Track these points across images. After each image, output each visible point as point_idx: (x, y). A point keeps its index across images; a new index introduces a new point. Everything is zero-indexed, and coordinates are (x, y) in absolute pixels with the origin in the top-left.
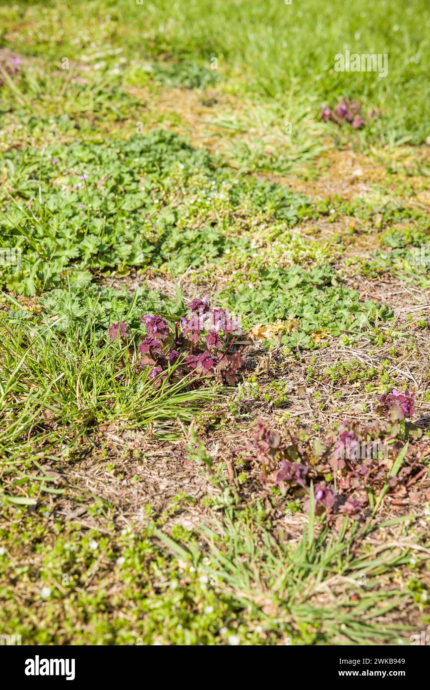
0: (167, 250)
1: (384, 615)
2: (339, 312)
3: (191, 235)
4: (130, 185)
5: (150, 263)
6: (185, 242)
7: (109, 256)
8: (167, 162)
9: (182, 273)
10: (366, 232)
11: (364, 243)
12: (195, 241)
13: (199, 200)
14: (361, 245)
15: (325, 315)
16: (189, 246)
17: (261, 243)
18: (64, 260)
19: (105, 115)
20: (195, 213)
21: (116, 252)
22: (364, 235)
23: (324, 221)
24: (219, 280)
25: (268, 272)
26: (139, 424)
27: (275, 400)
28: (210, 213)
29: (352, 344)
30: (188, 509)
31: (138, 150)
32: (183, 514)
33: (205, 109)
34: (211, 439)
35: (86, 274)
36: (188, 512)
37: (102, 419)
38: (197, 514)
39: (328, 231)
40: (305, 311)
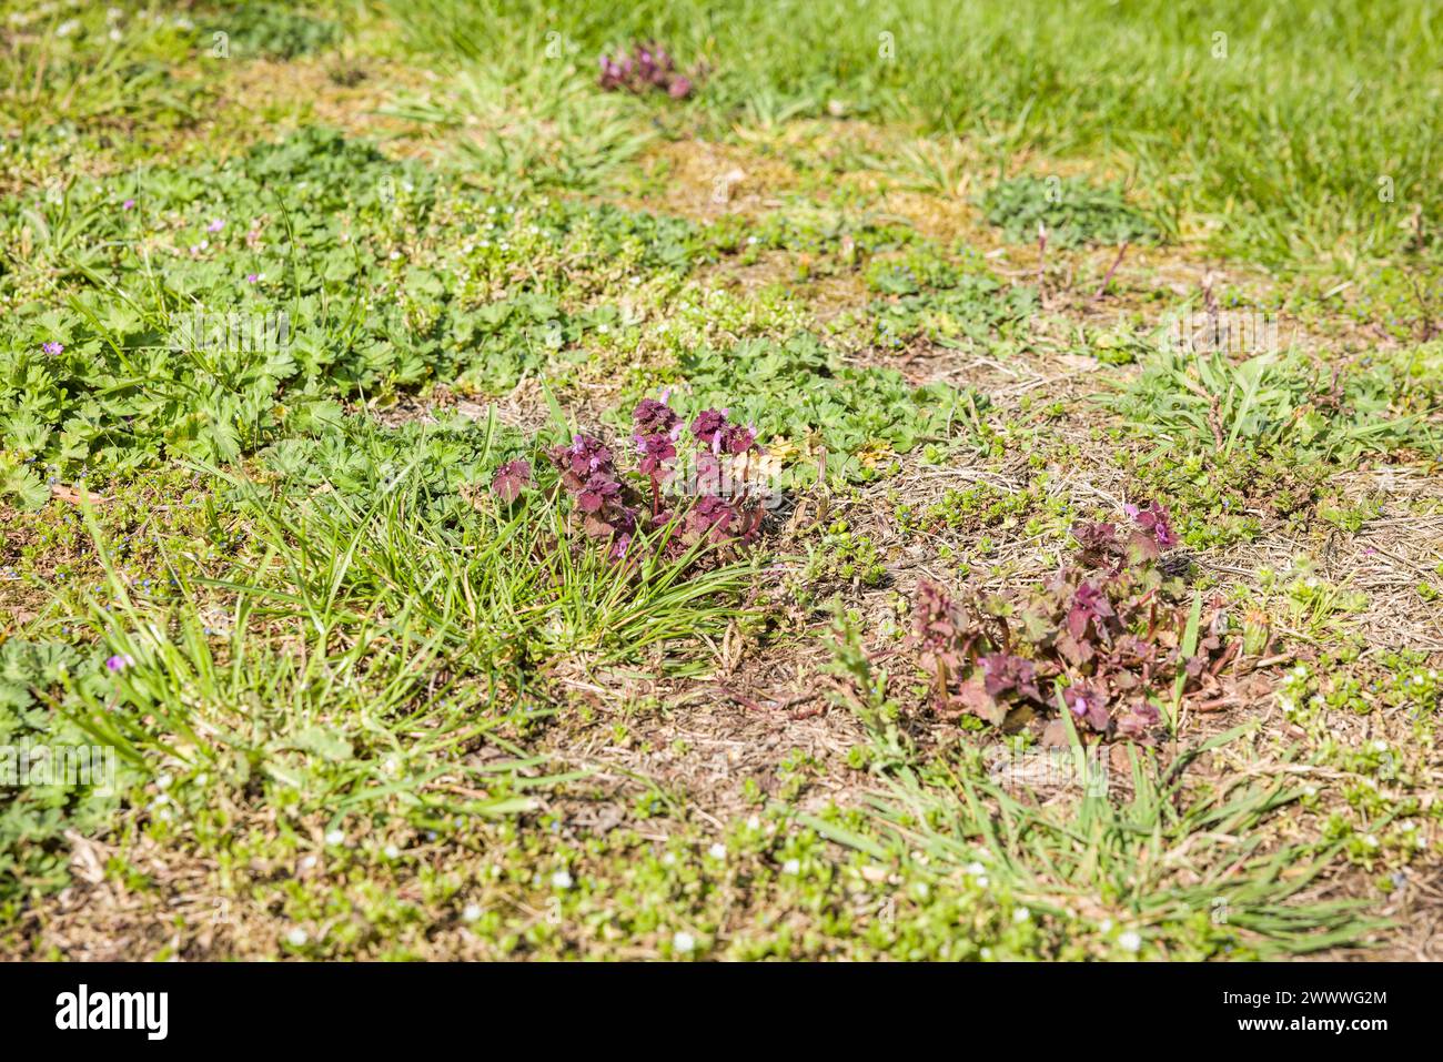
0: (455, 348)
1: (1302, 890)
2: (893, 406)
3: (493, 315)
4: (310, 235)
5: (433, 376)
6: (486, 328)
7: (352, 368)
8: (356, 187)
9: (511, 388)
10: (830, 274)
11: (836, 294)
12: (506, 324)
13: (485, 244)
14: (831, 298)
15: (872, 413)
16: (496, 333)
17: (642, 313)
18: (266, 385)
19: (152, 118)
20: (483, 271)
21: (362, 360)
22: (827, 280)
23: (731, 264)
24: (593, 391)
25: (698, 361)
26: (623, 654)
27: (864, 573)
28: (512, 267)
29: (946, 460)
30: (817, 781)
31: (285, 168)
32: (811, 792)
33: (346, 91)
34: (770, 663)
35: (329, 406)
36: (820, 786)
37: (539, 656)
38: (839, 787)
39: (752, 282)
40: (822, 415)
